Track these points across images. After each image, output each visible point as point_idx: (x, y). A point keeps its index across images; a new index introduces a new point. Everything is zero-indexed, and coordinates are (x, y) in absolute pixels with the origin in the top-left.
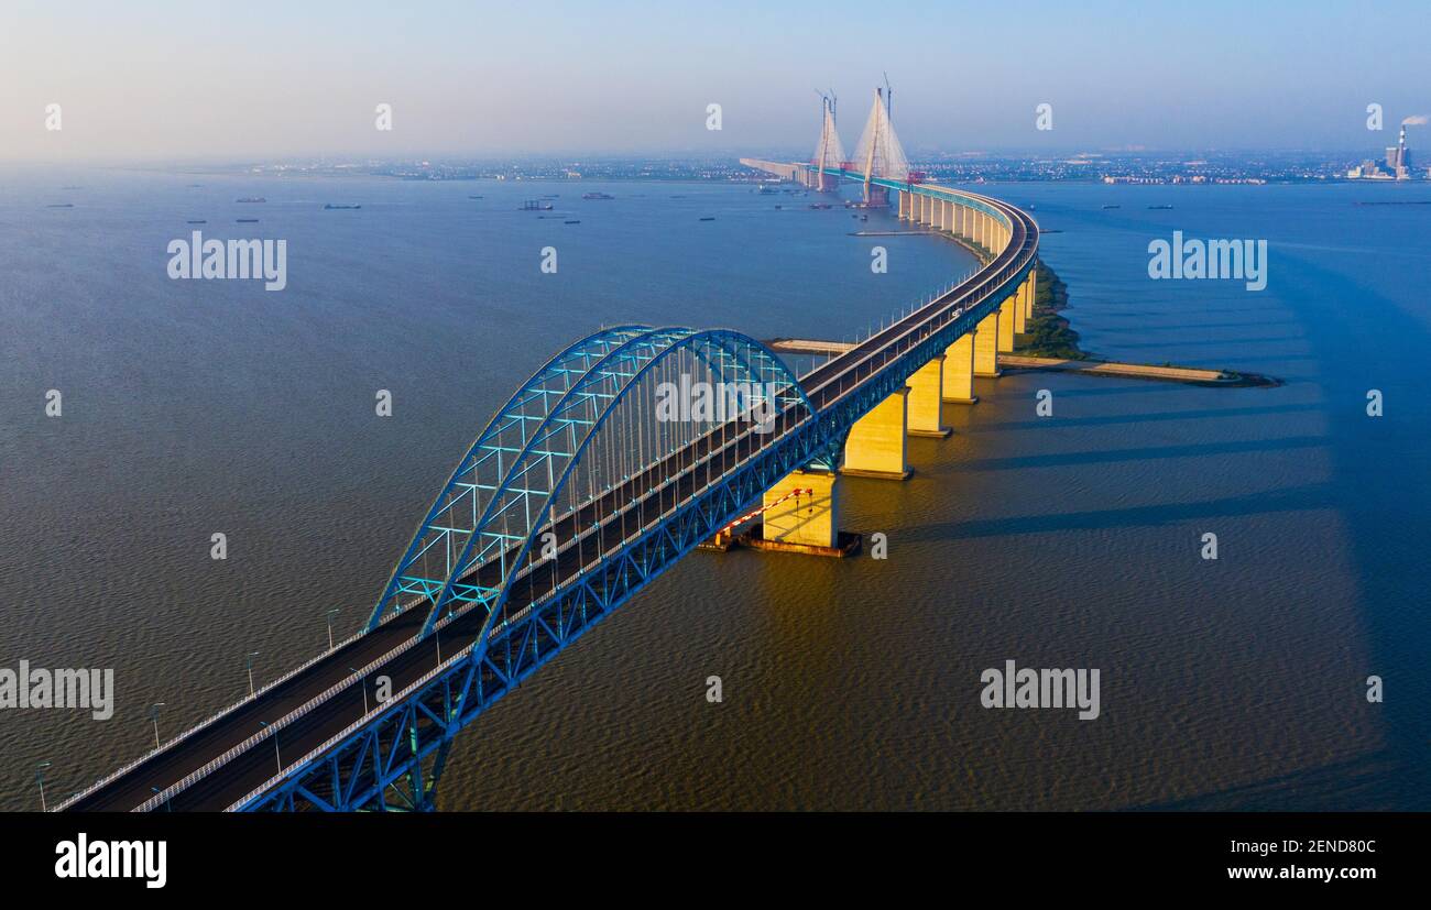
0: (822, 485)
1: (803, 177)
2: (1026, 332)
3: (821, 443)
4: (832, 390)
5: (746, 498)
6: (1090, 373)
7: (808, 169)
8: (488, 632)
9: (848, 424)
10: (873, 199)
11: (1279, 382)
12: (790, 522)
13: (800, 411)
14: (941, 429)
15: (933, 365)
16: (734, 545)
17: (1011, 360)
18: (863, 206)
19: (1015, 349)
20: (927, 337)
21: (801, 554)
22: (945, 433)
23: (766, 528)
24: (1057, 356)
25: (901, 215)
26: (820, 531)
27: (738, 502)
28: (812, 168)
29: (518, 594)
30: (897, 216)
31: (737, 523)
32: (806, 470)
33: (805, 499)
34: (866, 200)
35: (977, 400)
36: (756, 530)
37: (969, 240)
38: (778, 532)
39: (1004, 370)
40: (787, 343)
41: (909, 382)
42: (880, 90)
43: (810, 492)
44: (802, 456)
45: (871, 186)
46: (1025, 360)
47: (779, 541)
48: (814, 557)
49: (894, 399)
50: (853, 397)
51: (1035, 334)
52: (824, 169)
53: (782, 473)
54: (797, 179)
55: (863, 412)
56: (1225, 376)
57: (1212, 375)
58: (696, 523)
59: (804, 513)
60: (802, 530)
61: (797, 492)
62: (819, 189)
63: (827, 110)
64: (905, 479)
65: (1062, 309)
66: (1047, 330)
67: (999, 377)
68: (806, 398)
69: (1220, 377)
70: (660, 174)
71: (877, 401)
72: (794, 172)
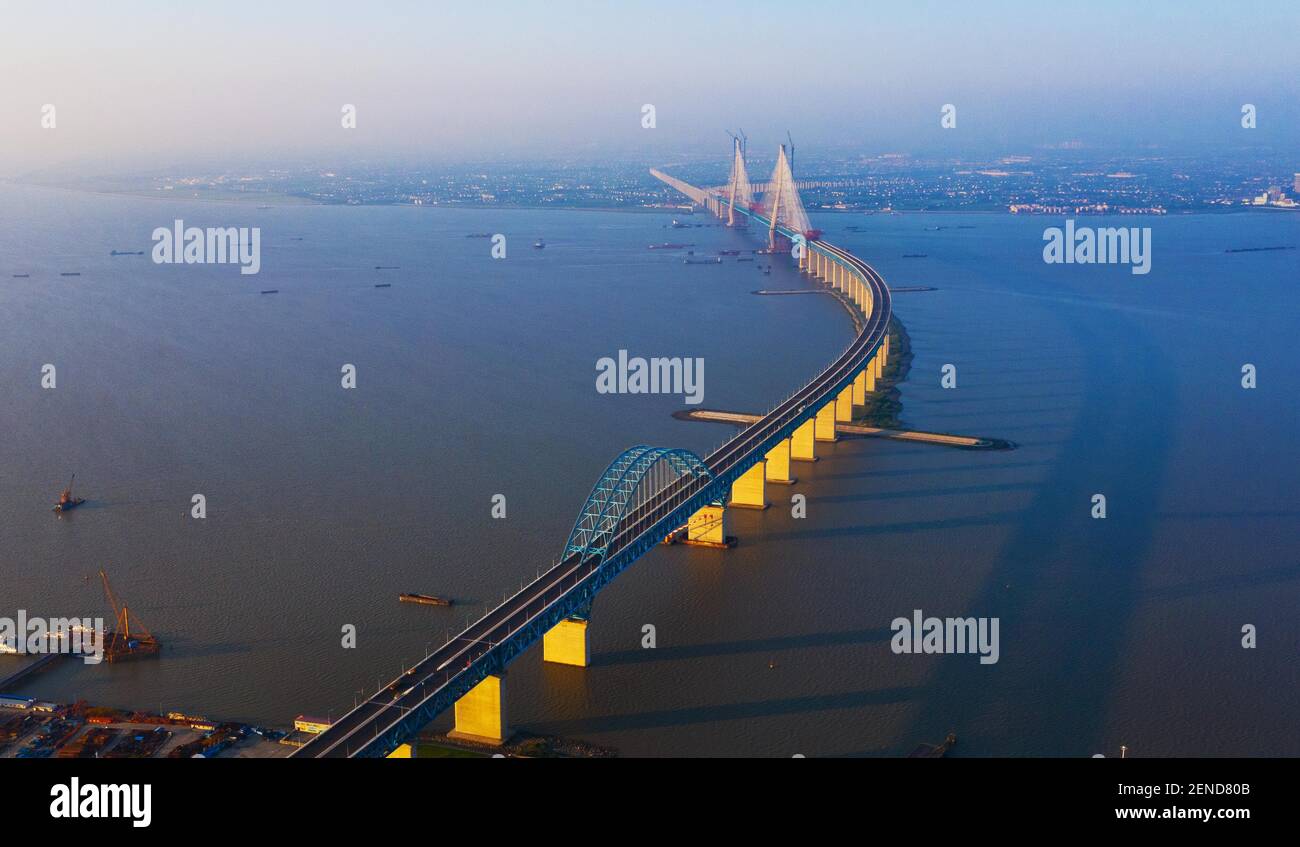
0: (718, 513)
1: (714, 206)
2: (866, 403)
3: (716, 492)
4: (722, 466)
5: (683, 519)
6: (894, 438)
7: (719, 199)
8: (603, 563)
9: (731, 482)
10: (778, 244)
11: (1016, 446)
12: (703, 530)
13: (704, 479)
14: (790, 479)
15: (785, 442)
16: (674, 542)
17: (848, 429)
18: (769, 251)
19: (853, 419)
20: (779, 428)
21: (707, 547)
22: (792, 481)
23: (689, 533)
24: (878, 426)
25: (801, 266)
26: (716, 535)
27: (680, 520)
28: (723, 199)
29: (613, 548)
30: (798, 267)
31: (675, 531)
32: (710, 506)
33: (709, 520)
34: (772, 246)
35: (817, 458)
36: (685, 534)
37: (852, 301)
38: (696, 536)
39: (841, 436)
40: (700, 413)
41: (766, 456)
42: (784, 147)
43: (712, 516)
44: (707, 499)
45: (776, 234)
46: (856, 429)
47: (696, 540)
48: (714, 548)
49: (759, 466)
50: (734, 468)
51: (871, 406)
52: (734, 206)
53: (698, 508)
54: (709, 206)
55: (739, 476)
56: (981, 442)
57: (973, 441)
58: (662, 529)
59: (709, 526)
60: (708, 534)
61: (705, 516)
62: (729, 224)
63: (738, 149)
64: (765, 509)
65: (900, 381)
66: (879, 404)
67: (836, 442)
68: (709, 471)
69: (977, 443)
70: (574, 199)
71: (747, 469)
72: (706, 200)
